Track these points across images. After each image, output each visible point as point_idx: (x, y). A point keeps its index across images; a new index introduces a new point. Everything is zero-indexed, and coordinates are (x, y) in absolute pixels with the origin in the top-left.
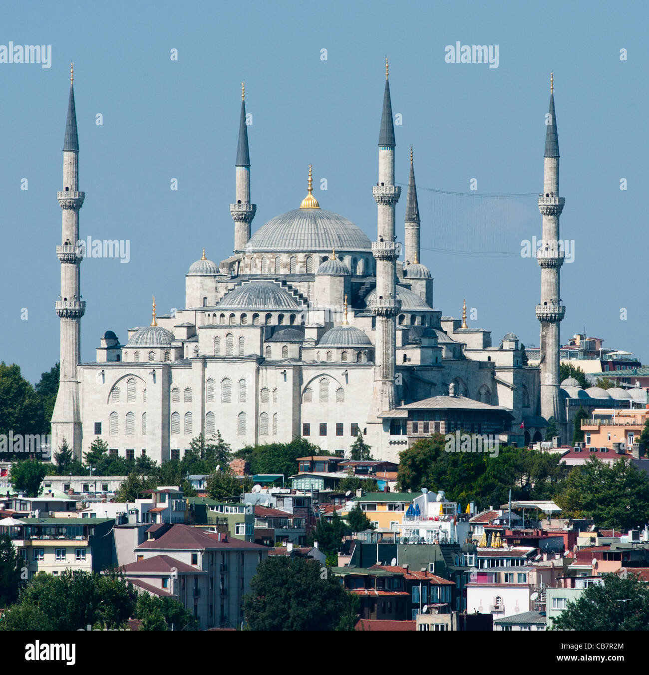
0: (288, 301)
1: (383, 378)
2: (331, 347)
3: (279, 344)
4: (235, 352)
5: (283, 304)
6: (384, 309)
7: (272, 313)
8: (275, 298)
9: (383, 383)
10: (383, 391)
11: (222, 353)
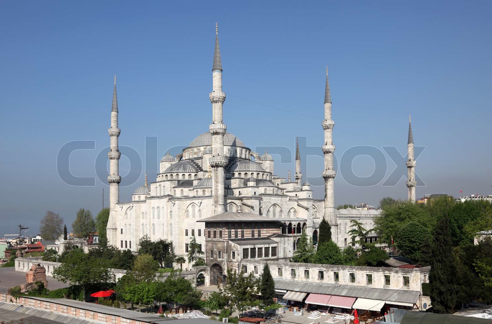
0: (191, 169)
1: (215, 203)
2: (198, 188)
3: (179, 189)
4: (162, 195)
5: (187, 170)
6: (215, 163)
7: (179, 174)
8: (184, 167)
9: (215, 206)
10: (215, 211)
11: (158, 195)
